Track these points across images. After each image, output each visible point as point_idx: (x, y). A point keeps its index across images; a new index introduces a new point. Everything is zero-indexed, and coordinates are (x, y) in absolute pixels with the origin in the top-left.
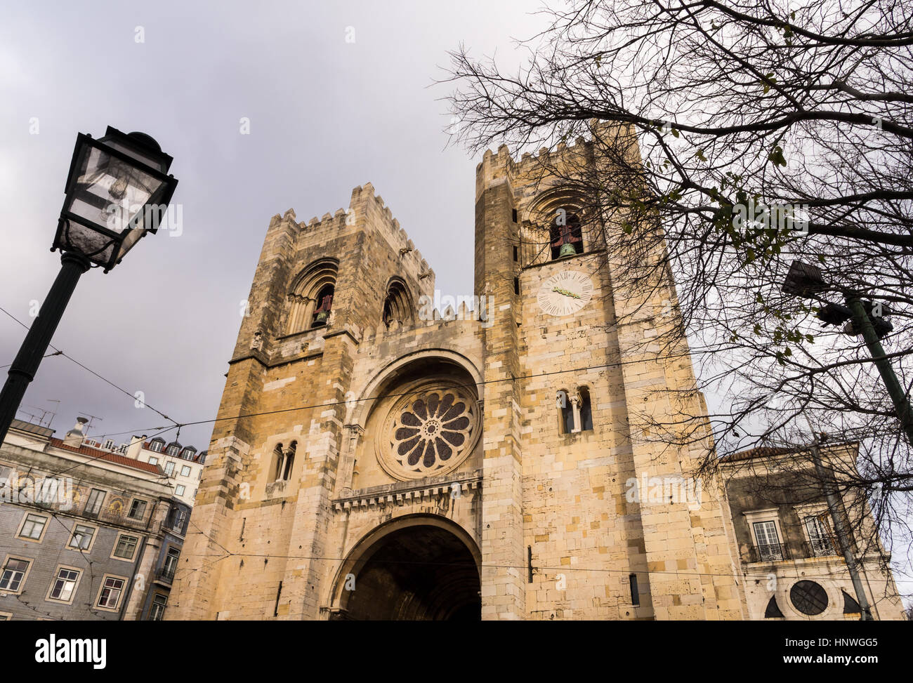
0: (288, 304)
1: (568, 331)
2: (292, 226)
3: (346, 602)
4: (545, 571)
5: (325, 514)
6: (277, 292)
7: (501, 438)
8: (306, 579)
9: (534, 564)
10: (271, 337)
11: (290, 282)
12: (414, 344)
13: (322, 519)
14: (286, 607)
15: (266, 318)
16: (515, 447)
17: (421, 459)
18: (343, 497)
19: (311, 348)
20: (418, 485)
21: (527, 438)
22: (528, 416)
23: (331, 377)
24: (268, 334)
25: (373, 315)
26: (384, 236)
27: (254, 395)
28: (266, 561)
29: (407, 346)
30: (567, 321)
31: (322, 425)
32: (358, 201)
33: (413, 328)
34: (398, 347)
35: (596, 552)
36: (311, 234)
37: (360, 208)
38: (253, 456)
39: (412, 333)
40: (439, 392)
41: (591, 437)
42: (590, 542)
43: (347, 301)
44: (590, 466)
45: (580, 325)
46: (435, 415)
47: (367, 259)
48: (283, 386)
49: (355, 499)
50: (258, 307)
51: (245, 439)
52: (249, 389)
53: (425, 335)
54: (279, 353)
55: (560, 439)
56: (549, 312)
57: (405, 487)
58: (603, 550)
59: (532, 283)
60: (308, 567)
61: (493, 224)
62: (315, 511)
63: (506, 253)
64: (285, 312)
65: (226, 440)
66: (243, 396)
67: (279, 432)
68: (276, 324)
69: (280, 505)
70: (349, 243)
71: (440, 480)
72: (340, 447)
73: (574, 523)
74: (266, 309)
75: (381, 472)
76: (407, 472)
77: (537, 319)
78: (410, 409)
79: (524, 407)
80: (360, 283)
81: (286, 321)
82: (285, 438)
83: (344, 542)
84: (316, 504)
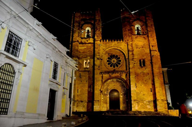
0: (81, 30)
1: (141, 49)
4: (138, 87)
5: (99, 75)
7: (133, 66)
10: (79, 37)
11: (81, 26)
17: (113, 66)
19: (89, 41)
29: (111, 45)
31: (97, 59)
33: (112, 42)
40: (115, 54)
41: (145, 67)
42: (145, 83)
46: (115, 59)
48: (84, 48)
49: (104, 73)
54: (82, 41)
55: (140, 67)
56: (137, 44)
59: (134, 38)
67: (85, 58)
73: (142, 80)
75: (106, 68)
76: (110, 68)
78: (109, 57)
79: (134, 61)
81: (81, 34)
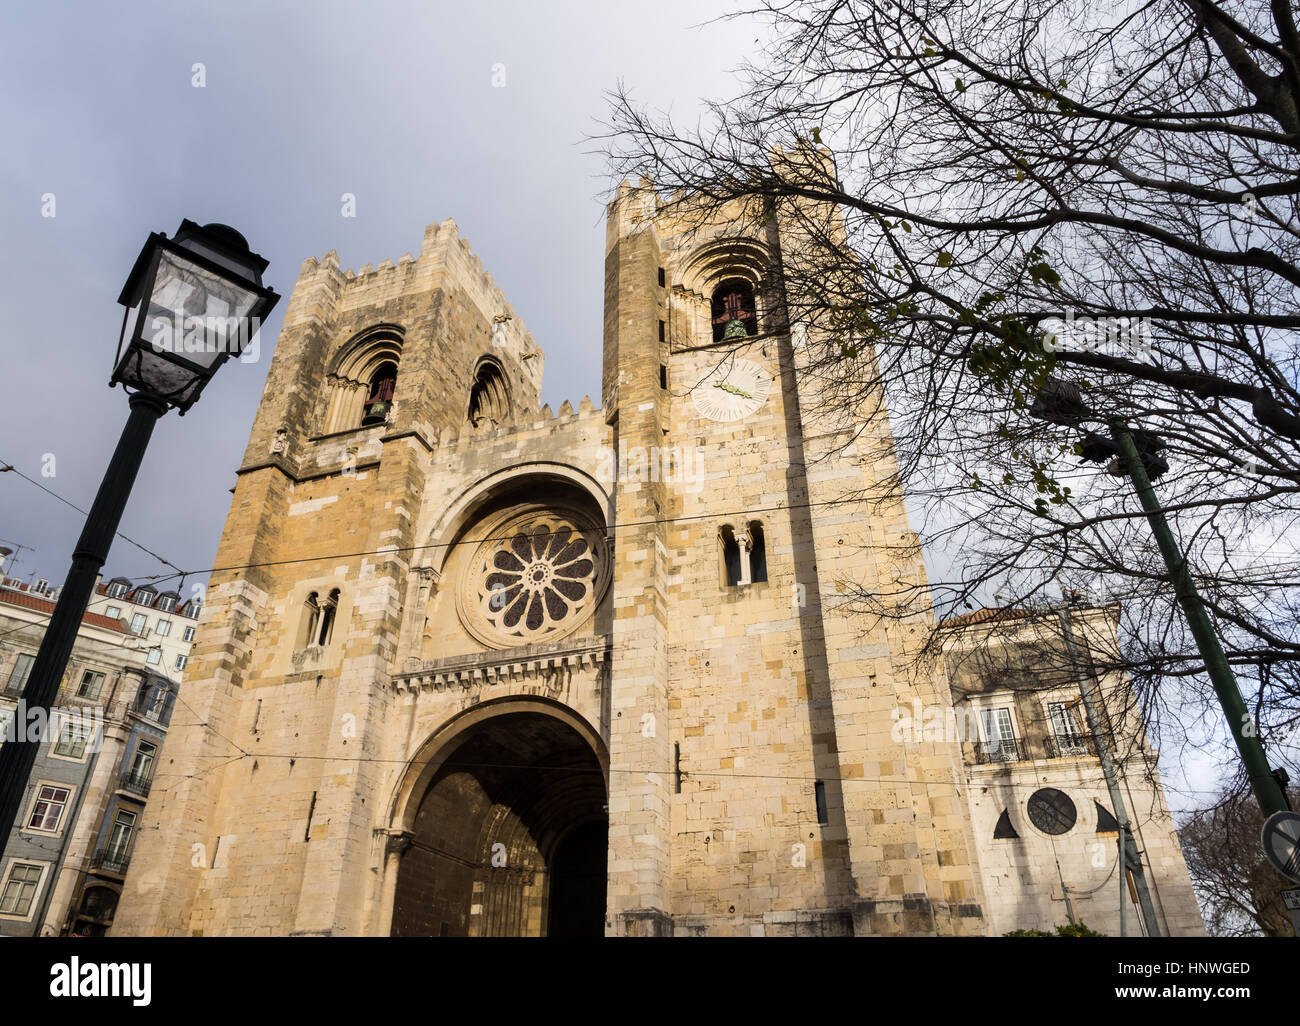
0: (326, 389)
1: (734, 444)
2: (334, 275)
3: (411, 821)
4: (698, 778)
5: (381, 694)
6: (311, 371)
7: (639, 591)
8: (352, 789)
9: (683, 767)
10: (301, 436)
11: (330, 357)
12: (514, 454)
13: (377, 703)
14: (322, 829)
15: (294, 409)
16: (659, 604)
17: (524, 619)
18: (408, 670)
19: (362, 454)
20: (519, 656)
21: (675, 591)
22: (677, 561)
23: (391, 497)
24: (298, 433)
25: (454, 410)
26: (472, 296)
27: (275, 520)
28: (292, 763)
29: (504, 456)
30: (735, 429)
31: (378, 568)
32: (434, 244)
33: (513, 430)
34: (490, 458)
35: (769, 752)
36: (364, 288)
37: (436, 254)
38: (273, 609)
39: (511, 438)
40: (550, 523)
41: (764, 592)
42: (762, 736)
43: (416, 389)
44: (762, 632)
45: (752, 435)
46: (544, 557)
47: (445, 328)
48: (319, 508)
49: (426, 673)
50: (282, 393)
51: (262, 584)
52: (267, 512)
53: (530, 441)
54: (314, 460)
55: (721, 594)
56: (708, 415)
57: (499, 657)
58: (779, 748)
59: (684, 374)
60: (356, 771)
61: (631, 288)
62: (367, 690)
63: (649, 331)
64: (322, 400)
65: (232, 585)
66: (258, 521)
67: (313, 575)
68: (308, 417)
69: (315, 682)
70: (419, 304)
71: (551, 649)
72: (404, 599)
73: (739, 710)
74: (294, 396)
75: (463, 635)
76: (503, 636)
77: (692, 425)
78: (508, 547)
79: (671, 548)
80: (435, 364)
81: (324, 414)
82: (322, 585)
83: (410, 734)
84: (369, 681)
